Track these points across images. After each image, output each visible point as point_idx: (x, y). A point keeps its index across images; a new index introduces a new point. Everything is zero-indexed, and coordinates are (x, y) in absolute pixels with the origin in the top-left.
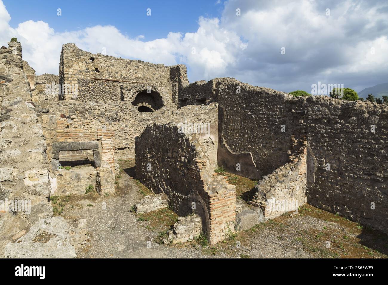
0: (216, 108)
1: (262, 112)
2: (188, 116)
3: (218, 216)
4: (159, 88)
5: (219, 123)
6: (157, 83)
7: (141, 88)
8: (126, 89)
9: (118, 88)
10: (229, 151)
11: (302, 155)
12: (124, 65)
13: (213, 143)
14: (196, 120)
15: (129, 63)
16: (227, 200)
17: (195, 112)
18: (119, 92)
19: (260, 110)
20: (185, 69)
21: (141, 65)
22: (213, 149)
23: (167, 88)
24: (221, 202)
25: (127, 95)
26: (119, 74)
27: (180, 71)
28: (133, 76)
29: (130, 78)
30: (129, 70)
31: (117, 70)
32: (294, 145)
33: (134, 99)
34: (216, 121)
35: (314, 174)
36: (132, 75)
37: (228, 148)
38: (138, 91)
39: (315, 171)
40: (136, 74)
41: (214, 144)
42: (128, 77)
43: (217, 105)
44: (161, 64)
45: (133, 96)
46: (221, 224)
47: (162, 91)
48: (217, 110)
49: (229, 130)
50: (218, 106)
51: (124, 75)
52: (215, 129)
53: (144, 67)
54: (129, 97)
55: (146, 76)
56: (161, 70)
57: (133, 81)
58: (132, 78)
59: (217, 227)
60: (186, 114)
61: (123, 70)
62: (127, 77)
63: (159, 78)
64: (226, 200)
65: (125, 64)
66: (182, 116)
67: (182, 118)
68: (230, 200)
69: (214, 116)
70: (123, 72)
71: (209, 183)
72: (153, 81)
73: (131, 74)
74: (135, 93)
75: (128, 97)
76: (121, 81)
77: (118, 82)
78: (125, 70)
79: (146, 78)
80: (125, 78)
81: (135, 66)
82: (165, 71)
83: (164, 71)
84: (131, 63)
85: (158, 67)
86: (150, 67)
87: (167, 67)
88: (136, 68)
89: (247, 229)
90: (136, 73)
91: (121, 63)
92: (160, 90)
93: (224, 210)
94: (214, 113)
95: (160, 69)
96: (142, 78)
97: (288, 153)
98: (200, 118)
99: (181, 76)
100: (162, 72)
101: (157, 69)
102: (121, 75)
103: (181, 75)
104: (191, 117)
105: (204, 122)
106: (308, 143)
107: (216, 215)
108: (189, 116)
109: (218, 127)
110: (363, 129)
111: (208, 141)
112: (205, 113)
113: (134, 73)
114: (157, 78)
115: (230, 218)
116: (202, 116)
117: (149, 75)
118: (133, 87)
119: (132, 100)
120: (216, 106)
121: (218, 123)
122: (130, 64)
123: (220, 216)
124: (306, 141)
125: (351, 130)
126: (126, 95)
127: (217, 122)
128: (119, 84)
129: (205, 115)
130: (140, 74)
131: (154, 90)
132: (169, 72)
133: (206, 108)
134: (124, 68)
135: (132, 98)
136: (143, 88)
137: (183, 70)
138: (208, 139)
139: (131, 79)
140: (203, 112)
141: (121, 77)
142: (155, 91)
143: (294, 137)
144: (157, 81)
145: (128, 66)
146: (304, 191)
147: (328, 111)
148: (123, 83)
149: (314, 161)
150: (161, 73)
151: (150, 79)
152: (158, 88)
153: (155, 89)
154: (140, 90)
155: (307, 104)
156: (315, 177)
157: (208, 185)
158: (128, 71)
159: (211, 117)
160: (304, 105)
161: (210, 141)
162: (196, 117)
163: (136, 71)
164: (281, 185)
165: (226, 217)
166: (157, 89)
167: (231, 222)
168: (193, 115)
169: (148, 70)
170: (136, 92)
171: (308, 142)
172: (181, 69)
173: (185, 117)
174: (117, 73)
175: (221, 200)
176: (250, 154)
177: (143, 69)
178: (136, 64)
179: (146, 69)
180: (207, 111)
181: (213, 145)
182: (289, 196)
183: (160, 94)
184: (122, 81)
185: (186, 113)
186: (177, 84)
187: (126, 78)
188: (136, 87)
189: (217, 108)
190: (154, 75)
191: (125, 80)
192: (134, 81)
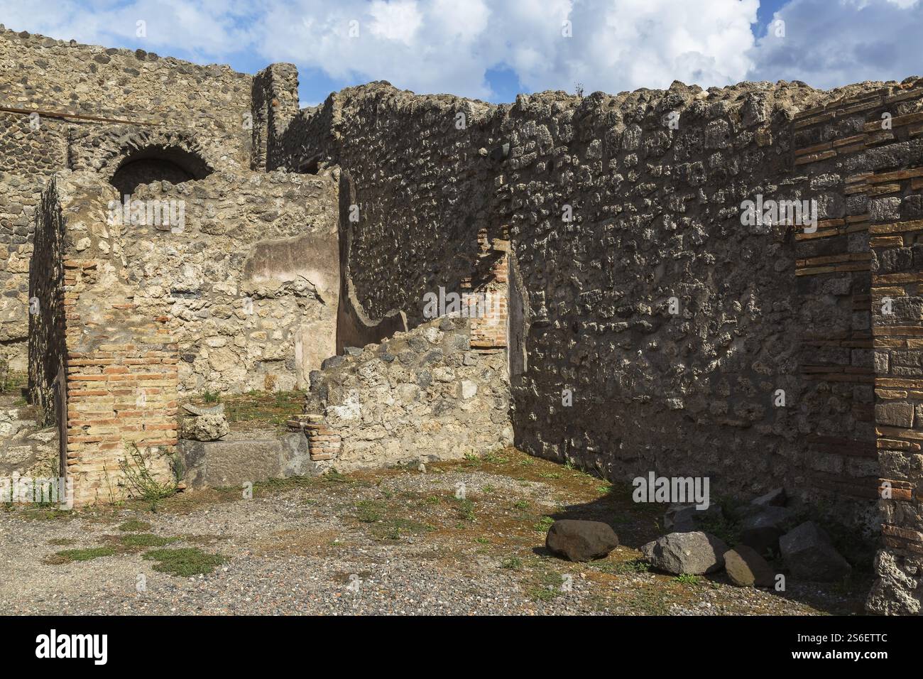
0: (332, 181)
1: (426, 173)
2: (221, 203)
3: (100, 419)
4: (202, 142)
5: (342, 231)
6: (205, 126)
7: (138, 139)
8: (84, 141)
9: (59, 140)
10: (358, 320)
11: (492, 287)
12: (85, 64)
13: (318, 297)
14: (254, 216)
15: (100, 59)
16: (140, 378)
17: (249, 192)
18: (64, 152)
19: (422, 168)
20: (291, 76)
21: (146, 65)
22: (320, 318)
23: (232, 141)
24: (115, 379)
25: (86, 158)
26: (67, 93)
27: (273, 83)
28: (118, 101)
29: (105, 108)
30: (101, 83)
31: (60, 80)
32: (479, 258)
33: (112, 175)
34: (332, 225)
35: (524, 344)
36: (113, 97)
37: (357, 310)
38: (124, 150)
39: (526, 333)
40: (125, 96)
41: (322, 302)
42: (99, 104)
43: (337, 171)
44: (219, 65)
45: (104, 165)
46: (109, 447)
47: (216, 150)
48: (338, 190)
49: (362, 248)
50: (341, 176)
51: (83, 98)
52: (327, 252)
53: (158, 71)
54: (92, 168)
55: (163, 103)
56: (220, 84)
57: (115, 117)
58: (110, 106)
59: (94, 453)
60: (212, 195)
61: (82, 80)
62: (94, 103)
63: (212, 112)
64: (136, 374)
65: (89, 62)
66: (198, 201)
67: (197, 209)
68: (150, 378)
69: (324, 209)
70: (82, 88)
71: (92, 326)
72: (189, 121)
73: (109, 96)
74: (115, 154)
75: (86, 167)
76: (73, 117)
77: (61, 118)
78: (89, 82)
79: (165, 111)
80: (85, 106)
81: (125, 70)
82: (236, 90)
83: (231, 87)
84: (109, 60)
85: (208, 75)
86: (179, 75)
87: (241, 76)
88: (127, 75)
89: (228, 485)
90: (127, 92)
91: (73, 59)
92: (205, 147)
93: (126, 407)
94: (324, 199)
95: (217, 81)
96: (148, 109)
97: (463, 286)
98: (272, 210)
99: (274, 101)
100: (225, 91)
101: (207, 82)
102: (74, 97)
103: (274, 96)
104: (235, 204)
105: (285, 224)
106: (512, 248)
107: (91, 414)
108: (227, 202)
109: (338, 247)
110: (614, 172)
111: (300, 288)
112: (289, 197)
113: (122, 91)
114: (203, 111)
115: (151, 435)
116: (278, 205)
117: (175, 99)
118: (107, 134)
119: (102, 175)
120: (333, 175)
121: (339, 232)
122: (106, 61)
123: (105, 422)
124: (507, 240)
125: (590, 183)
126: (83, 160)
127: (335, 229)
128: (65, 127)
129: (291, 204)
130: (142, 95)
131: (185, 147)
132: (250, 91)
133: (294, 180)
134: (85, 76)
135: (103, 170)
136: (142, 138)
137: (283, 81)
138: (297, 283)
139: (108, 111)
140: (280, 191)
141: (72, 103)
142: (189, 151)
143: (485, 235)
144: (203, 120)
145: (100, 67)
146: (499, 405)
147: (549, 133)
148: (78, 123)
149: (522, 301)
150: (220, 94)
151: (179, 114)
152: (199, 141)
153: (189, 144)
154: (134, 144)
155: (509, 123)
156: (528, 355)
157: (85, 331)
158: (100, 85)
159: (311, 210)
160: (505, 127)
161: (306, 288)
162: (252, 206)
163: (128, 87)
164: (388, 367)
165: (131, 429)
166: (194, 145)
167: (154, 450)
168: (242, 199)
169: (170, 82)
170: (117, 151)
171: (512, 243)
172: (276, 77)
173: (209, 204)
174: (58, 89)
175: (112, 371)
176: (400, 317)
177: (152, 79)
178: (128, 63)
179: (164, 78)
180: (297, 190)
181: (320, 305)
182: (429, 410)
183: (207, 160)
184: (77, 116)
185: (215, 191)
186: (266, 127)
187: (90, 106)
188: (116, 135)
189: (336, 184)
190: (193, 101)
191: (85, 112)
192: (118, 119)
